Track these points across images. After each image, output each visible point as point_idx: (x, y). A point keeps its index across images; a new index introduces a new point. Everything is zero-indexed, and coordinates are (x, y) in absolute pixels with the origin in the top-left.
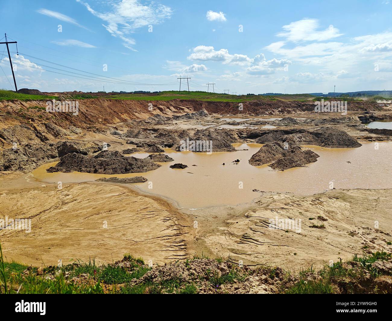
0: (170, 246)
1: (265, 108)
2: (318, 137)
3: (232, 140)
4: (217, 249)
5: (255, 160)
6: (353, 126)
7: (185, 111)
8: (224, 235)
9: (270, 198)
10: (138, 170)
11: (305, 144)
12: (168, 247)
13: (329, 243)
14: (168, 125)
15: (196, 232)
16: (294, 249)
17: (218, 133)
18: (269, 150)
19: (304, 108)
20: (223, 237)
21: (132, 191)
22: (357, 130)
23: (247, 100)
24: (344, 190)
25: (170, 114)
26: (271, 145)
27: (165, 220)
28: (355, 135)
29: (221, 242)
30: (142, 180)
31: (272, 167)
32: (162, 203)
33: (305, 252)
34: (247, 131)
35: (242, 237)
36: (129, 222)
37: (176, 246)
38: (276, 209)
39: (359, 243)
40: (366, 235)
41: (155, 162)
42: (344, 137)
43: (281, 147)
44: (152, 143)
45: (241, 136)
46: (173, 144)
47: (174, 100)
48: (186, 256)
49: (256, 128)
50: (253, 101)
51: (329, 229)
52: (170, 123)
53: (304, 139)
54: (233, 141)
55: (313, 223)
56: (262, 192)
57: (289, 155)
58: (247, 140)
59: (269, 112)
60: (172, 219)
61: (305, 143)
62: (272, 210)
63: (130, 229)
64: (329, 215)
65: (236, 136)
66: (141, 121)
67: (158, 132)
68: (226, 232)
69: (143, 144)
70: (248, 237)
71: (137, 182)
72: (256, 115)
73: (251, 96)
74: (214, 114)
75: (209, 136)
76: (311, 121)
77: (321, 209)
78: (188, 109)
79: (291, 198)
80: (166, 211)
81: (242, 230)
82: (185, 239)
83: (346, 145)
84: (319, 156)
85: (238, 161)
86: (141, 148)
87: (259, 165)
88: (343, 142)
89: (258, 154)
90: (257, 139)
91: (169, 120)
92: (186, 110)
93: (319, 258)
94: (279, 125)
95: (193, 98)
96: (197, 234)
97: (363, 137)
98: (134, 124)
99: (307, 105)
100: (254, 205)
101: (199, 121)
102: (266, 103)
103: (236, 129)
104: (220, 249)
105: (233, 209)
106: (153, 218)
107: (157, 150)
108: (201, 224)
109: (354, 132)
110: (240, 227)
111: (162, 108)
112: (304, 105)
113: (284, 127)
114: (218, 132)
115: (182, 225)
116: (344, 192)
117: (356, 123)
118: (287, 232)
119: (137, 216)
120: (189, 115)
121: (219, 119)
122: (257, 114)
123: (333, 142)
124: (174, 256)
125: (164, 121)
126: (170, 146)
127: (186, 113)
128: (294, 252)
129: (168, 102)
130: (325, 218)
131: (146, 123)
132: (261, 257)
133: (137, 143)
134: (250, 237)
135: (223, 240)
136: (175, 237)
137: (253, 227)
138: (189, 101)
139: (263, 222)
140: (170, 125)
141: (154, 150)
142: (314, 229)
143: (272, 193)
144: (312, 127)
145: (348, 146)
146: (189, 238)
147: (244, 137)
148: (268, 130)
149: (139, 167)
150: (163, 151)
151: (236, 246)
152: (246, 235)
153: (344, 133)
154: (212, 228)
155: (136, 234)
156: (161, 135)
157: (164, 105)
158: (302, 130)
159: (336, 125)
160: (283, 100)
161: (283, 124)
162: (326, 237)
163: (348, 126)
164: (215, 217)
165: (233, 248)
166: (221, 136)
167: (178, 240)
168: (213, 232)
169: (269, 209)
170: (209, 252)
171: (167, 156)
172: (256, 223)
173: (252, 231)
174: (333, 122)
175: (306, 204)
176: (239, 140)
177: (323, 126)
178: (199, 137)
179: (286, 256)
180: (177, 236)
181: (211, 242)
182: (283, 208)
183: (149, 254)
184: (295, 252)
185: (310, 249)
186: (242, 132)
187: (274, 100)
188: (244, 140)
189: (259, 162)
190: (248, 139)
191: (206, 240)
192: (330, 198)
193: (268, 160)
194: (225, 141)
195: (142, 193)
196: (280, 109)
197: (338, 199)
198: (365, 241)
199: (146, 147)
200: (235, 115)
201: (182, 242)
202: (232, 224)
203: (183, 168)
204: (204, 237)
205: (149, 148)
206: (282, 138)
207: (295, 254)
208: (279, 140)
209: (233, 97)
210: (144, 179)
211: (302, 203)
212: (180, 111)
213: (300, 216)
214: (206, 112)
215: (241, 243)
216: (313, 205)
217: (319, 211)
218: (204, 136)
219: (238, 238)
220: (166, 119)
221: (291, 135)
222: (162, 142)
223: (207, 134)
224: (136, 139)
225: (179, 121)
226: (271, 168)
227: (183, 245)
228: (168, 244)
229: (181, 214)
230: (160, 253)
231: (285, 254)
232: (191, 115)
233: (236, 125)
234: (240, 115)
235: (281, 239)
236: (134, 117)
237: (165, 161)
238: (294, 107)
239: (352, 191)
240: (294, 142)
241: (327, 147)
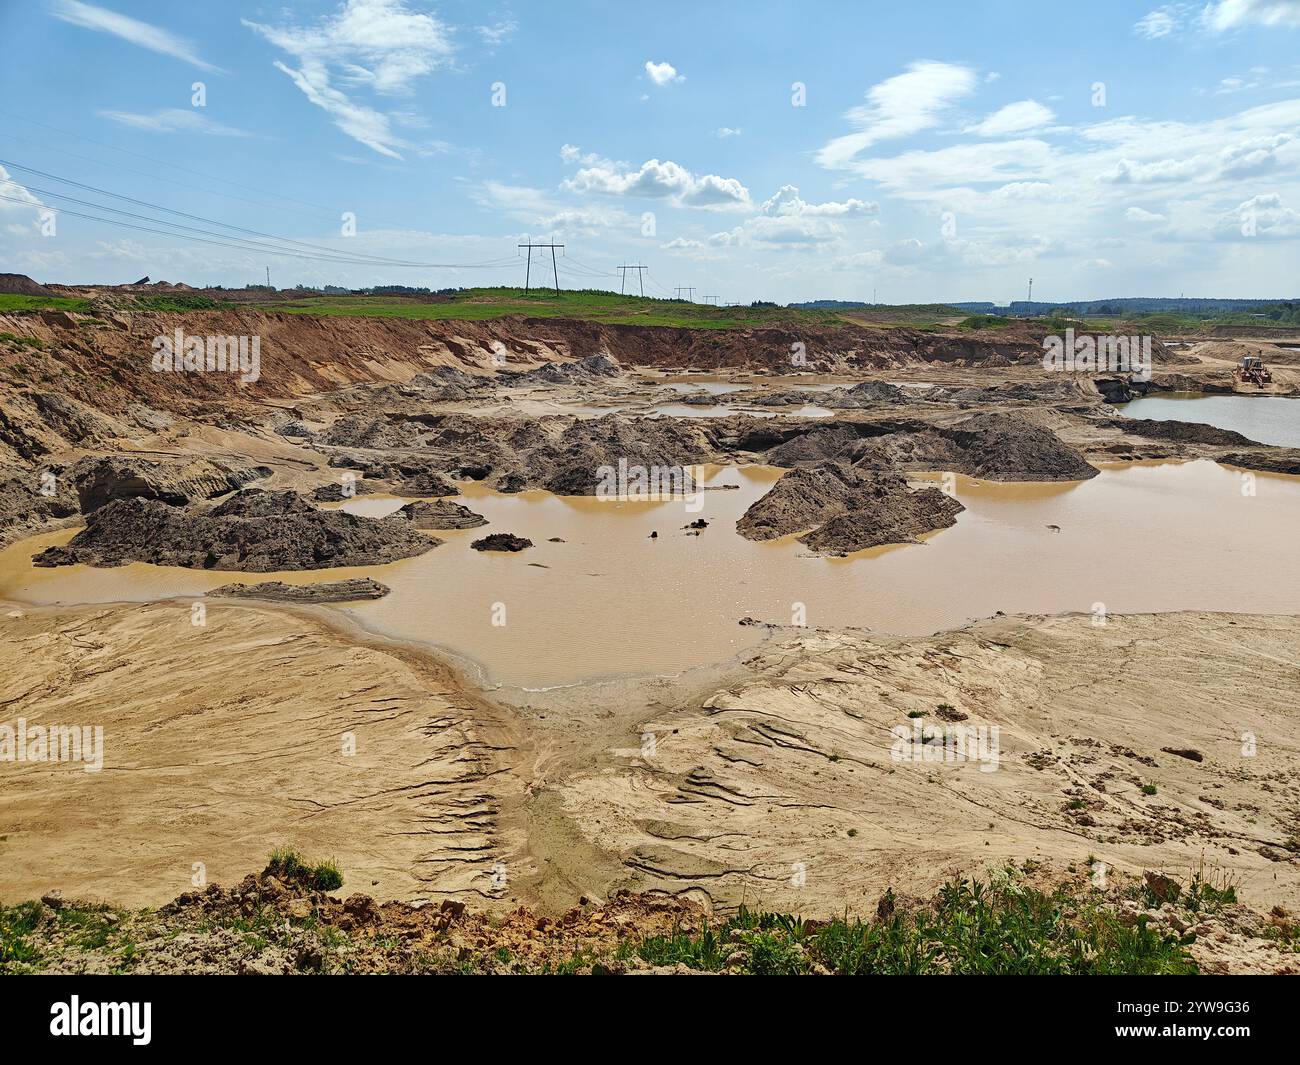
0: (440, 819)
2: (966, 447)
3: (688, 454)
4: (598, 822)
5: (758, 522)
6: (1076, 409)
7: (543, 356)
8: (627, 774)
9: (793, 646)
10: (361, 555)
11: (922, 469)
12: (432, 820)
13: (962, 795)
14: (478, 403)
15: (535, 767)
16: (849, 815)
17: (642, 430)
18: (802, 490)
19: (930, 349)
20: (624, 782)
21: (330, 630)
22: (1088, 423)
23: (749, 322)
24: (1028, 618)
25: (488, 365)
26: (812, 472)
27: (432, 730)
28: (1081, 440)
29: (613, 799)
30: (371, 592)
31: (809, 544)
32: (431, 668)
33: (884, 825)
34: (740, 423)
35: (687, 781)
36: (306, 739)
37: (462, 817)
38: (808, 682)
39: (1058, 791)
40: (1081, 764)
41: (422, 527)
42: (1045, 447)
43: (842, 479)
44: (417, 464)
45: (720, 440)
46: (489, 468)
47: (504, 318)
48: (489, 850)
49: (769, 416)
50: (766, 325)
52: (485, 395)
53: (920, 452)
54: (694, 457)
56: (769, 626)
57: (867, 506)
58: (737, 456)
59: (818, 364)
60: (458, 726)
61: (923, 463)
62: (793, 688)
63: (305, 763)
64: (973, 702)
65: (703, 442)
66: (385, 389)
67: (441, 427)
68: (635, 763)
69: (385, 468)
70: (706, 780)
71: (352, 599)
72: (774, 373)
73: (763, 310)
74: (639, 369)
75: (612, 439)
76: (949, 395)
77: (952, 681)
78: (553, 349)
79: (860, 647)
80: (438, 698)
81: (688, 755)
82: (495, 792)
83: (1051, 471)
84: (964, 509)
85: (702, 524)
86: (379, 481)
87: (767, 536)
88: (1040, 462)
89: (766, 503)
90: (770, 453)
91: (485, 384)
92: (546, 353)
93: (927, 844)
94: (845, 406)
95: (569, 313)
96: (537, 775)
97: (1104, 445)
98: (359, 399)
99: (937, 340)
100: (738, 669)
101: (585, 391)
102: (810, 333)
103: (705, 419)
104: (609, 824)
105: (668, 685)
106: (392, 723)
107: (434, 487)
108: (555, 738)
109: (1080, 431)
110: (682, 746)
111: (462, 344)
112: (928, 342)
113: (861, 411)
114: (643, 426)
115: (489, 743)
116: (1030, 623)
117: (1088, 401)
118: (834, 759)
119: (339, 714)
120: (553, 368)
121: (654, 383)
122: (777, 368)
123: (1009, 463)
124: (449, 853)
125: (465, 389)
126: (479, 474)
127: (543, 364)
128: (849, 828)
129: (483, 324)
130: (961, 709)
131: (403, 394)
132: (741, 846)
133: (364, 462)
134: (711, 781)
135: (622, 790)
136: (460, 786)
137: (727, 744)
138: (555, 322)
139: (760, 728)
140: (485, 401)
141: (424, 488)
143: (802, 632)
144: (949, 414)
145: (1056, 475)
146: (507, 787)
147: (729, 446)
148: (807, 423)
149: (362, 548)
150: (453, 492)
151: (662, 813)
152: (700, 774)
153: (1045, 435)
154: (591, 751)
155: (327, 777)
156: (450, 436)
157: (469, 335)
158: (915, 422)
159: (1024, 405)
160: (865, 325)
161: (857, 404)
162: (957, 774)
163: (1062, 409)
164: (606, 713)
165: (652, 818)
166: (654, 440)
167: (469, 796)
168: (592, 765)
169: (783, 683)
170: (570, 833)
171: (466, 508)
172: (736, 734)
173: (721, 761)
174: (1017, 397)
175: (905, 667)
176: (711, 455)
177: (983, 410)
178: (578, 446)
179: (822, 842)
180: (468, 781)
181: (580, 798)
182: (829, 680)
183: (364, 847)
184: (853, 827)
185: (902, 814)
186: (725, 427)
187: (835, 322)
188: (726, 454)
189: (769, 528)
190: (741, 453)
191: (565, 792)
192: (983, 645)
193: (798, 520)
194: (663, 457)
195: (365, 636)
196: (852, 354)
197: (1007, 649)
198: (1075, 784)
199: (398, 477)
200: (708, 371)
201: (484, 801)
202: (660, 738)
203: (514, 550)
204: (561, 782)
205: (408, 479)
206: (851, 451)
207: (852, 833)
208: (841, 454)
209: (706, 311)
210: (379, 589)
211: (893, 663)
212: (522, 356)
213: (881, 705)
214: (611, 359)
215: (680, 800)
216: (926, 668)
217: (942, 688)
218: (597, 442)
219: (671, 784)
220: (474, 383)
221: (878, 439)
222: (452, 460)
223: (608, 434)
224: (362, 449)
225: (520, 391)
226: (806, 546)
227: (484, 813)
228: (434, 812)
229: (490, 708)
230: (403, 842)
231: (819, 834)
232: (559, 370)
233: (708, 404)
234: (724, 370)
235: (812, 784)
236: (365, 375)
237: (458, 527)
238: (898, 347)
239: (1052, 622)
240: (888, 461)
241: (990, 477)
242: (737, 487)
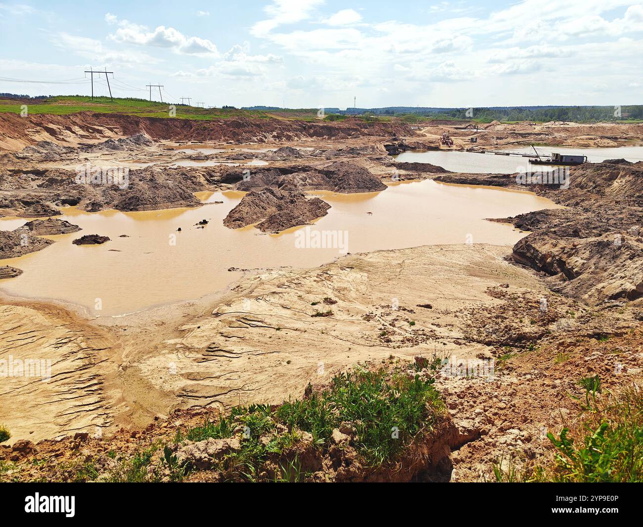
0: (69, 392)
1: (252, 132)
2: (330, 178)
3: (194, 186)
4: (161, 378)
5: (234, 219)
6: (377, 159)
7: (106, 135)
8: (175, 352)
9: (256, 279)
10: (1, 253)
11: (311, 189)
12: (64, 393)
13: (337, 337)
14: (68, 162)
15: (123, 356)
16: (287, 354)
17: (168, 174)
18: (256, 202)
19: (312, 131)
20: (174, 356)
22: (382, 165)
23: (222, 117)
24: (361, 255)
25: (73, 140)
26: (259, 193)
27: (59, 345)
28: (380, 173)
30: (11, 274)
31: (260, 228)
32: (55, 312)
33: (303, 356)
34: (221, 169)
35: (207, 351)
37: (82, 388)
38: (264, 295)
39: (376, 329)
40: (385, 316)
41: (40, 234)
42: (364, 176)
43: (274, 196)
44: (33, 199)
45: (211, 178)
46: (79, 199)
47: (80, 113)
48: (101, 403)
49: (236, 165)
50: (230, 118)
51: (338, 315)
52: (73, 157)
53: (310, 181)
54: (198, 188)
55: (317, 310)
56: (243, 270)
57: (287, 208)
58: (221, 186)
59: (259, 138)
60: (75, 341)
61: (311, 186)
62: (257, 298)
64: (339, 295)
65: (202, 180)
66: (6, 155)
67: (46, 177)
68: (178, 346)
69: (11, 201)
70: (216, 349)
72: (237, 143)
73: (228, 110)
74: (164, 142)
75: (151, 180)
76: (321, 153)
77: (330, 286)
78: (112, 131)
79: (288, 276)
80: (61, 327)
81: (206, 338)
82: (101, 372)
83: (367, 188)
84: (331, 207)
85: (205, 222)
86: (8, 210)
87: (239, 226)
88: (363, 184)
89: (238, 209)
90: (238, 184)
91: (71, 151)
92: (108, 133)
94: (273, 159)
95: (120, 111)
96: (124, 360)
97: (389, 174)
99: (315, 126)
100: (229, 293)
101: (134, 154)
102: (253, 123)
103: (202, 167)
104: (166, 378)
105: (193, 305)
106: (33, 345)
107: (45, 211)
108: (133, 339)
109: (378, 168)
110: (203, 334)
111: (55, 128)
112: (310, 128)
113: (281, 162)
114: (169, 172)
115: (95, 347)
116: (361, 257)
117: (381, 155)
118: (278, 329)
120: (112, 142)
121: (173, 149)
122: (238, 141)
123: (349, 184)
124: (76, 408)
125: (59, 154)
126: (73, 203)
127: (107, 139)
128: (287, 360)
129: (67, 117)
130: (334, 299)
131: (18, 158)
132: (236, 377)
134: (219, 349)
135: (173, 360)
136: (79, 372)
137: (226, 330)
138: (112, 116)
139: (242, 320)
140: (72, 161)
141: (38, 212)
142: (318, 318)
143: (260, 271)
144: (322, 162)
145: (370, 189)
146: (107, 369)
147: (216, 181)
148: (256, 168)
149: (2, 248)
150: (58, 213)
151: (196, 368)
152: (213, 346)
153: (364, 171)
154: (153, 344)
156: (52, 181)
157: (58, 123)
158: (307, 167)
159: (354, 157)
160: (280, 118)
161: (279, 159)
162: (334, 328)
163: (371, 159)
164: (161, 323)
165: (190, 371)
166: (175, 180)
167: (86, 377)
168: (155, 350)
169: (253, 297)
170: (146, 386)
171: (67, 222)
172: (230, 324)
173: (223, 338)
174: (351, 153)
175: (308, 283)
176: (207, 186)
177: (337, 160)
178: (132, 184)
179: (275, 369)
180: (84, 369)
181: (150, 368)
182: (274, 293)
183: (22, 415)
184: (289, 359)
185: (311, 350)
186: (213, 171)
187: (265, 117)
188: (215, 186)
189: (240, 222)
190: (223, 184)
191: (142, 366)
192: (342, 269)
193: (255, 217)
194: (181, 189)
195: (9, 298)
196: (275, 133)
197: (353, 269)
198: (383, 325)
199: (21, 207)
200: (202, 143)
201: (94, 378)
202: (190, 330)
203: (99, 243)
204: (139, 361)
205: (27, 208)
206: (278, 181)
207: (289, 362)
208: (273, 183)
209: (198, 110)
210: (15, 272)
211: (303, 281)
212: (93, 135)
213: (300, 302)
214: (147, 136)
215: (204, 360)
216: (318, 282)
217: (325, 290)
218: (143, 182)
219: (199, 353)
220: (64, 150)
221: (290, 176)
222: (55, 195)
223: (149, 177)
225: (93, 155)
226: (259, 230)
227: (96, 384)
228: (65, 388)
229: (93, 329)
230: (47, 407)
231: (273, 365)
232: (116, 142)
233: (203, 160)
234: (210, 142)
235: (268, 343)
237: (63, 233)
238: (296, 130)
239: (371, 255)
240: (296, 186)
241: (341, 192)
242: (222, 202)
